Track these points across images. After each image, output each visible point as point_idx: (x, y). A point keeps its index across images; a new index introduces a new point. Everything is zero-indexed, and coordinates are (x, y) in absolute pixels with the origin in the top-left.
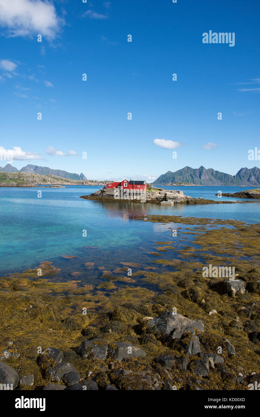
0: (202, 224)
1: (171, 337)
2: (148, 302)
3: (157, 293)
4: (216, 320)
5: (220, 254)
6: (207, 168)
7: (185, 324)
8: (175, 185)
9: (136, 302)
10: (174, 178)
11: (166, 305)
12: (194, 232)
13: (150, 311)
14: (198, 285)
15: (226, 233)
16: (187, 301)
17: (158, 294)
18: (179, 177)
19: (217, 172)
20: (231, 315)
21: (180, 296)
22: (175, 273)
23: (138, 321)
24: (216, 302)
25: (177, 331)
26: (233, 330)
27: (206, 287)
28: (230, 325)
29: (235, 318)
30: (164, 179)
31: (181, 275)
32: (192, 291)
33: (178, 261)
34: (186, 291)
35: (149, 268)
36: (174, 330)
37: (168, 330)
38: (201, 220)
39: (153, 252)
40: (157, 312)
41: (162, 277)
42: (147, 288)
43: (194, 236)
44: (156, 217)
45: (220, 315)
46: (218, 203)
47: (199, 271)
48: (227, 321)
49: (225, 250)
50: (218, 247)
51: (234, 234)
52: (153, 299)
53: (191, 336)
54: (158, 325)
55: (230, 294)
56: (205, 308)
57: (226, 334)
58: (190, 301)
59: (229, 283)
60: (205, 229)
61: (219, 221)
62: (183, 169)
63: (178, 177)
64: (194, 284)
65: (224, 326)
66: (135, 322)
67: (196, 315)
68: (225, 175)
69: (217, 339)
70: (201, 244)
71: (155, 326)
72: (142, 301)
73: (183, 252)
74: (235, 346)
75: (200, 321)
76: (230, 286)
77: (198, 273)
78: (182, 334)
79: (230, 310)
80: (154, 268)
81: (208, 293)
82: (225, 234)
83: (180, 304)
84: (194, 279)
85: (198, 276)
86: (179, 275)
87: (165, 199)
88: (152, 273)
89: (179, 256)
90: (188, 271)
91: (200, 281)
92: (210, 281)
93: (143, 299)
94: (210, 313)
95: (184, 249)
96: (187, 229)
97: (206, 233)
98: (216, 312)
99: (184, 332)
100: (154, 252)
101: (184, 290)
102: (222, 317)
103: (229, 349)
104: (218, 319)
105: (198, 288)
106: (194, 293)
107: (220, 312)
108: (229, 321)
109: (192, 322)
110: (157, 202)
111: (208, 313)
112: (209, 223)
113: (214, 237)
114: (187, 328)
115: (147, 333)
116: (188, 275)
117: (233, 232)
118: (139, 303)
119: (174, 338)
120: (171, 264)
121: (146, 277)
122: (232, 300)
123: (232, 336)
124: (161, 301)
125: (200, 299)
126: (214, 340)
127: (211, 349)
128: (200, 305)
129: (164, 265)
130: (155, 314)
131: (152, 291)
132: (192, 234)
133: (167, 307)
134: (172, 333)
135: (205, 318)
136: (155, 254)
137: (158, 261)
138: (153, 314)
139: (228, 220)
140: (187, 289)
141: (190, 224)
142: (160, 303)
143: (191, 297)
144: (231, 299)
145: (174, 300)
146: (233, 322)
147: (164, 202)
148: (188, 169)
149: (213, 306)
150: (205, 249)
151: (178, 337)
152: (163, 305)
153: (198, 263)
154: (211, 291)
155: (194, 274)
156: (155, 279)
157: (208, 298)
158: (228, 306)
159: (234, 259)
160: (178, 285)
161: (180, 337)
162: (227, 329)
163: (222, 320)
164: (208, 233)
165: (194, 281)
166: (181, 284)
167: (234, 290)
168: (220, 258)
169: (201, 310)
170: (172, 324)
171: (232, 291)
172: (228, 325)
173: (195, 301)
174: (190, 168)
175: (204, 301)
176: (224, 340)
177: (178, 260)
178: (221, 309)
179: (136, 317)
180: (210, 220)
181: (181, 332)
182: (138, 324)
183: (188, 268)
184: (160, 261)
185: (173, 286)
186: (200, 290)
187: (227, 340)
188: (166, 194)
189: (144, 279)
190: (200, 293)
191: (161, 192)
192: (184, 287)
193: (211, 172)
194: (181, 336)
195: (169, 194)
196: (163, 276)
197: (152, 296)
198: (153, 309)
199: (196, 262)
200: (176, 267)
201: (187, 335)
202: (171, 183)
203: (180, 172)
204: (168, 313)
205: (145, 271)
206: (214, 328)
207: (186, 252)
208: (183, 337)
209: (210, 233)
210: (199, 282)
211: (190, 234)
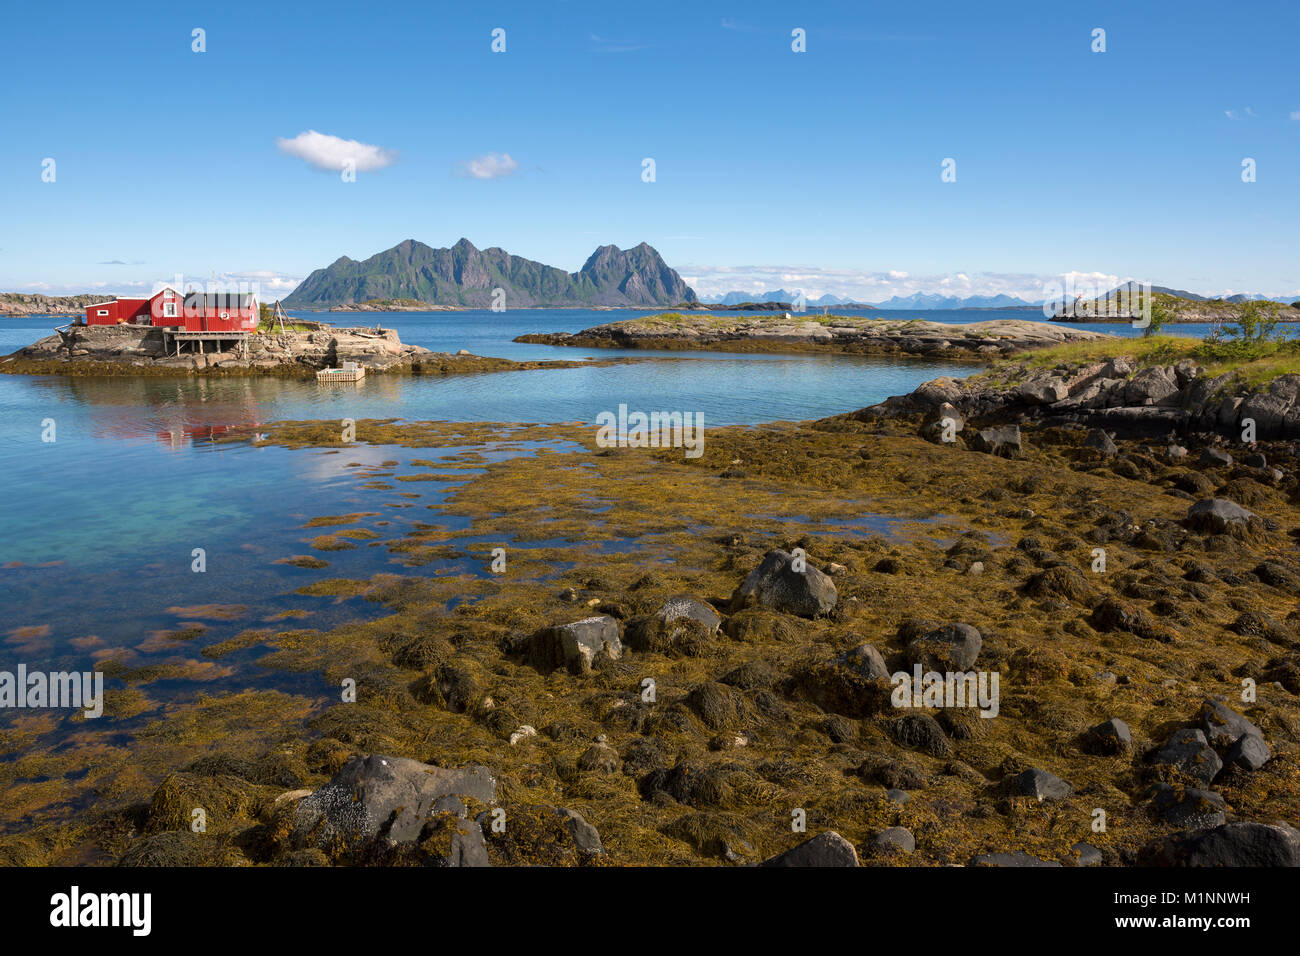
0: (472, 444)
1: (384, 844)
2: (290, 738)
3: (320, 701)
4: (535, 756)
5: (534, 540)
6: (481, 248)
7: (429, 788)
8: (367, 307)
9: (242, 746)
10: (362, 283)
11: (358, 738)
12: (442, 474)
13: (300, 768)
14: (467, 651)
15: (552, 468)
16: (432, 711)
17: (325, 705)
18: (381, 281)
19: (515, 258)
20: (581, 734)
21: (408, 697)
22: (384, 623)
23: (256, 812)
24: (531, 699)
25: (404, 817)
26: (591, 779)
27: (494, 654)
28: (581, 765)
29: (596, 740)
30: (325, 285)
31: (407, 626)
32: (448, 676)
33: (392, 579)
34: (427, 679)
35: (282, 615)
36: (393, 816)
37: (371, 823)
38: (467, 430)
39: (296, 558)
40: (325, 770)
41: (337, 640)
42: (282, 690)
43: (443, 487)
44: (300, 429)
45: (546, 739)
46: (522, 367)
47: (467, 606)
48: (571, 754)
49: (553, 525)
50: (528, 518)
51: (579, 470)
52: (308, 724)
53: (455, 824)
54: (333, 812)
55: (575, 665)
56: (496, 724)
57: (570, 794)
58: (442, 709)
59: (569, 632)
60: (479, 459)
61: (529, 431)
62: (397, 250)
63: (376, 281)
64: (453, 649)
65: (561, 772)
66: (244, 821)
67: (465, 752)
68: (546, 271)
69: (542, 817)
70: (472, 512)
71: (321, 819)
72: (266, 740)
73: (409, 544)
74: (598, 828)
75: (478, 769)
76: (574, 641)
77: (463, 612)
78: (421, 824)
79: (576, 719)
80: (303, 615)
81: (503, 673)
82: (549, 471)
83: (409, 726)
84: (451, 634)
85: (465, 623)
86: (399, 627)
87: (332, 359)
88: (297, 632)
89: (393, 561)
90: (430, 607)
91: (473, 638)
92: (507, 634)
93: (268, 732)
94: (515, 738)
95: (411, 534)
96: (417, 464)
97: (486, 472)
98: (533, 731)
99: (429, 815)
100: (301, 557)
101: (420, 675)
102: (554, 744)
103: (581, 839)
104: (542, 753)
105: (470, 663)
106: (456, 680)
107: (548, 731)
108: (577, 754)
109: (453, 776)
110: (303, 371)
111: (508, 739)
112: (495, 438)
113: (514, 484)
114: (437, 803)
115: (294, 847)
116: (429, 623)
117: (577, 463)
118: (254, 749)
119: (394, 843)
120: (365, 591)
121: (273, 650)
122: (581, 686)
123: (589, 797)
124: (337, 726)
125: (476, 697)
126: (530, 823)
127: (523, 852)
128: (479, 717)
129: (340, 600)
130: (319, 776)
131: (300, 697)
132: (437, 479)
133: (362, 746)
134: (386, 828)
135: (498, 756)
136: (302, 563)
137: (319, 586)
138: (310, 779)
139: (559, 425)
140: (429, 670)
141: (427, 445)
142: (334, 734)
143: (447, 697)
144: (579, 681)
145: (387, 716)
146: (591, 753)
147: (329, 371)
148: (413, 250)
149: (522, 713)
150: (483, 528)
151: (408, 839)
152: (347, 739)
153: (461, 579)
154: (511, 667)
155: (450, 618)
156: (308, 654)
157: (503, 691)
158: (572, 704)
159: (581, 549)
160: (398, 662)
161: (414, 838)
162: (571, 779)
163: (553, 753)
164: (493, 473)
165: (453, 641)
166: (408, 659)
167: (586, 651)
168: (535, 553)
169: (482, 734)
170: (382, 797)
171: (580, 656)
172: (574, 765)
173: (461, 708)
174: (421, 245)
175: (489, 702)
176: (564, 813)
177: (390, 575)
178: (547, 719)
179: (246, 802)
180: (499, 426)
181: (417, 817)
182: (255, 823)
183: (429, 598)
184: (325, 587)
185: (378, 668)
186: (475, 668)
187: (574, 814)
188: (334, 343)
189: (268, 658)
190: (476, 679)
191: (315, 334)
192: (419, 666)
193: (497, 260)
194: (418, 834)
195: (345, 341)
196: (341, 639)
197: (302, 714)
198: (309, 761)
199: (457, 574)
200: (386, 600)
201: (440, 825)
202: (351, 302)
203: (385, 261)
204: (368, 762)
205: (268, 630)
206: (529, 784)
207: (419, 543)
208: (426, 833)
209: (500, 471)
210: (469, 642)
211: (428, 479)
